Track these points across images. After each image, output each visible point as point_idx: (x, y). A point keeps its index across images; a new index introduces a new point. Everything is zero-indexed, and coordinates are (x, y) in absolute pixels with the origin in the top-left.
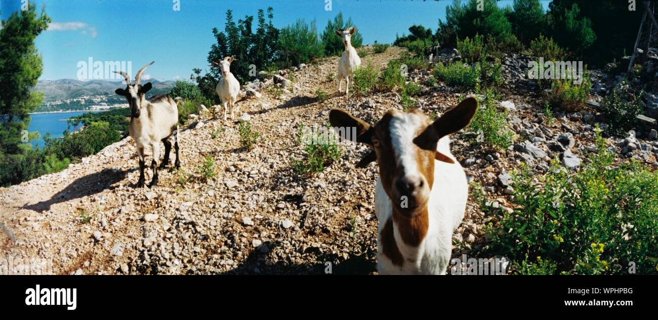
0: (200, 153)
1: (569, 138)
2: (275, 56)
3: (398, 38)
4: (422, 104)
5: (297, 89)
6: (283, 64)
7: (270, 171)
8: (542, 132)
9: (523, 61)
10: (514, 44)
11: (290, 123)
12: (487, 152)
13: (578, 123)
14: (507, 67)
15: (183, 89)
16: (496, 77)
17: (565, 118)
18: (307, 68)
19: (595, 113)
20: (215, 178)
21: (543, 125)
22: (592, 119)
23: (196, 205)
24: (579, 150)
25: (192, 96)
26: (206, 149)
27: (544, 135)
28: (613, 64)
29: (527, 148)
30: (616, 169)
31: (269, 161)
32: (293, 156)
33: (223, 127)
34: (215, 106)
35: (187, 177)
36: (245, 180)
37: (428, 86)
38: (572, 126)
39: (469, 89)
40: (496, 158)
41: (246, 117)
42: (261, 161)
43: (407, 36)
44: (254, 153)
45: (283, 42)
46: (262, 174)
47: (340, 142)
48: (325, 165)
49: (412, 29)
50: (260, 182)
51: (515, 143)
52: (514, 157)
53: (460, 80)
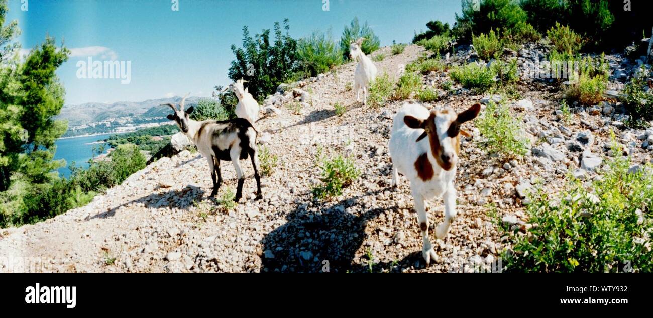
1: (588, 135)
2: (294, 66)
3: (416, 35)
5: (316, 101)
6: (302, 74)
8: (560, 132)
9: (540, 51)
10: (530, 34)
12: (505, 160)
13: (597, 117)
14: (524, 59)
15: (206, 108)
16: (512, 74)
17: (584, 113)
18: (325, 78)
19: (615, 104)
20: (236, 208)
21: (561, 123)
22: (612, 111)
23: (218, 239)
24: (598, 148)
27: (562, 135)
29: (545, 152)
31: (289, 186)
32: (312, 178)
36: (266, 208)
37: (444, 90)
38: (592, 121)
39: (485, 91)
40: (513, 166)
41: (267, 137)
42: (282, 185)
43: (425, 32)
44: (274, 177)
45: (300, 54)
46: (283, 200)
47: (359, 158)
48: (344, 187)
49: (429, 25)
50: (280, 210)
51: (533, 147)
52: (532, 162)
53: (475, 81)
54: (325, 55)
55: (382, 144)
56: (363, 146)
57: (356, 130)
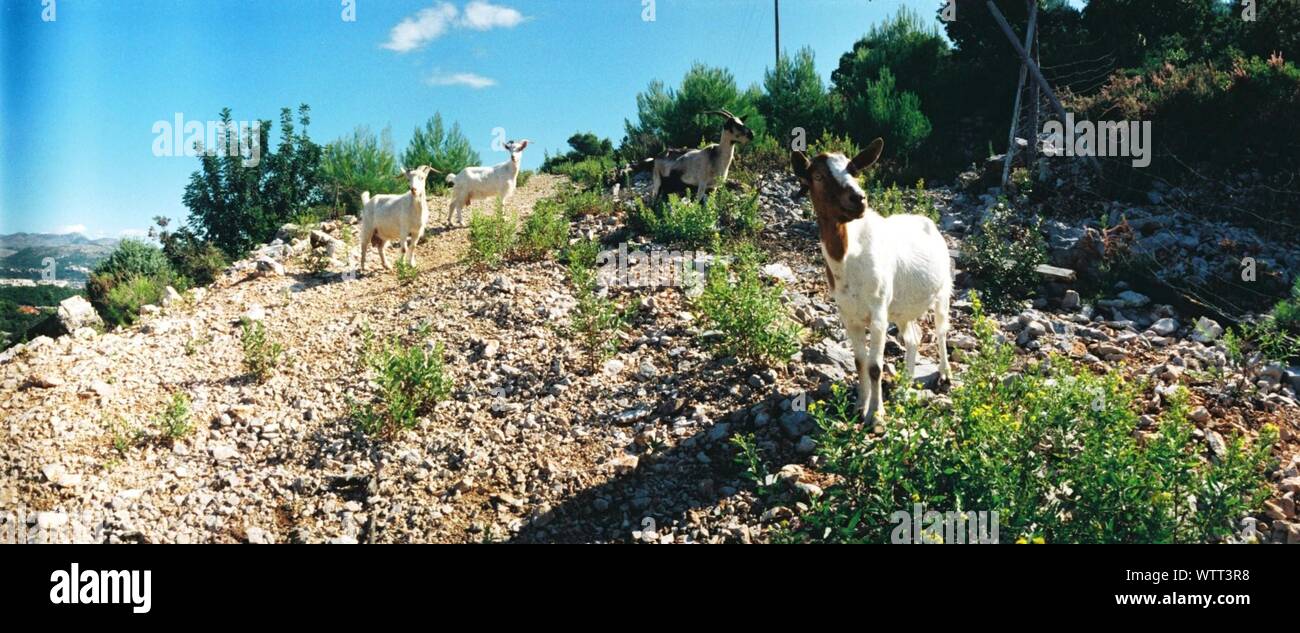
0: (161, 384)
2: (312, 195)
3: (547, 159)
6: (329, 210)
7: (304, 426)
9: (794, 184)
10: (773, 154)
11: (343, 325)
12: (751, 370)
14: (766, 198)
15: (134, 256)
16: (749, 219)
20: (190, 439)
23: (147, 497)
25: (151, 270)
26: (173, 377)
28: (971, 174)
29: (830, 354)
30: (1018, 378)
31: (302, 405)
32: (350, 393)
33: (210, 332)
34: (195, 290)
35: (133, 436)
36: (252, 444)
39: (698, 247)
40: (769, 380)
41: (256, 313)
42: (287, 403)
43: (564, 154)
44: (271, 387)
45: (327, 170)
46: (288, 432)
47: (448, 363)
48: (418, 413)
49: (573, 141)
50: (283, 450)
51: (804, 345)
52: (806, 374)
53: (678, 230)
54: (375, 178)
55: (496, 338)
56: (456, 340)
57: (441, 311)
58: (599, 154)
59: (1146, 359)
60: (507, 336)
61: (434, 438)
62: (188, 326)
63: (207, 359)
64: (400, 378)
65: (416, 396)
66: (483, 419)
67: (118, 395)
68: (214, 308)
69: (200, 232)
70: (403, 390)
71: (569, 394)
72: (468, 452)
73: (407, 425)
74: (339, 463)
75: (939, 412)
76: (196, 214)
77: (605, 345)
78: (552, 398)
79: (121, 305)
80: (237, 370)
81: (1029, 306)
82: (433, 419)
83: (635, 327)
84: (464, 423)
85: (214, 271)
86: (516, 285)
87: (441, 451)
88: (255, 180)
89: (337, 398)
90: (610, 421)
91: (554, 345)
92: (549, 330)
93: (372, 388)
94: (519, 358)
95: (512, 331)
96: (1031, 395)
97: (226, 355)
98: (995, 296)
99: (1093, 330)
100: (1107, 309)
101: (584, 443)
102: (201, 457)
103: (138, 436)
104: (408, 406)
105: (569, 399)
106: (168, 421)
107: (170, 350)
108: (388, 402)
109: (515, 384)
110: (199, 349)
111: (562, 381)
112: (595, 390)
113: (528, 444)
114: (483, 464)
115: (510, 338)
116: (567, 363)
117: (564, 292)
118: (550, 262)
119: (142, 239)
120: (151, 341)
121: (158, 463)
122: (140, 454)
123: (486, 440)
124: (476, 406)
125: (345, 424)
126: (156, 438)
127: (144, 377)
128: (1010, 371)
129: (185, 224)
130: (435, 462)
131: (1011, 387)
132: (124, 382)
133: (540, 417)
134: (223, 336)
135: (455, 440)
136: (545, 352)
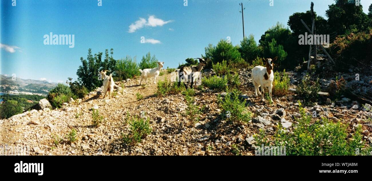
0: (68, 126)
1: (282, 111)
3: (180, 65)
4: (196, 100)
5: (125, 92)
6: (118, 78)
7: (109, 141)
8: (266, 110)
9: (249, 72)
10: (243, 63)
11: (121, 112)
12: (237, 126)
13: (285, 102)
14: (241, 76)
15: (62, 88)
16: (236, 82)
17: (278, 100)
18: (131, 81)
19: (294, 95)
20: (76, 142)
21: (266, 106)
22: (293, 99)
24: (289, 117)
25: (66, 93)
26: (72, 124)
27: (268, 112)
28: (299, 67)
29: (260, 120)
30: (313, 125)
31: (108, 135)
32: (122, 132)
33: (83, 112)
34: (79, 99)
35: (59, 140)
36: (94, 145)
37: (199, 90)
38: (283, 104)
39: (222, 90)
40: (242, 128)
41: (96, 107)
42: (104, 134)
43: (184, 64)
44: (100, 129)
45: (118, 67)
46: (104, 142)
47: (151, 123)
48: (142, 138)
49: (187, 60)
50: (102, 147)
51: (252, 118)
52: (253, 126)
53: (216, 85)
54: (131, 70)
55: (165, 117)
56: (153, 117)
57: (149, 108)
58: (194, 64)
59: (350, 117)
60: (168, 116)
61: (146, 146)
62: (76, 110)
63: (81, 120)
64: (137, 127)
65: (141, 133)
66: (160, 140)
67: (56, 128)
68: (84, 105)
69: (81, 83)
70: (138, 131)
71: (185, 133)
72: (156, 150)
73: (139, 142)
74: (119, 152)
75: (291, 136)
76: (80, 78)
77: (196, 119)
78: (180, 134)
79: (57, 102)
80: (90, 123)
81: (317, 104)
82: (146, 140)
83: (204, 113)
84: (155, 141)
85: (84, 94)
86: (170, 101)
87: (148, 149)
88: (97, 69)
89: (119, 133)
90: (197, 141)
91: (181, 119)
92: (180, 114)
93: (129, 130)
94: (171, 122)
95: (169, 115)
96: (316, 130)
97: (87, 119)
98: (306, 101)
99: (335, 110)
100: (339, 103)
101: (189, 147)
102: (79, 148)
103: (61, 141)
104: (139, 136)
105: (185, 135)
106: (70, 137)
107: (71, 116)
108: (133, 134)
109: (170, 130)
110: (79, 117)
111: (183, 129)
112: (193, 132)
113: (173, 148)
114: (160, 153)
115: (168, 117)
116: (184, 124)
117: (184, 103)
118: (180, 95)
119: (64, 84)
120: (66, 113)
121: (67, 149)
122: (61, 146)
123: (161, 146)
124: (159, 136)
125: (120, 141)
126: (66, 142)
127: (63, 124)
128: (311, 123)
129: (77, 80)
130: (146, 152)
131: (311, 128)
132: (58, 124)
133: (177, 140)
134: (86, 113)
135: (152, 146)
136: (178, 121)
